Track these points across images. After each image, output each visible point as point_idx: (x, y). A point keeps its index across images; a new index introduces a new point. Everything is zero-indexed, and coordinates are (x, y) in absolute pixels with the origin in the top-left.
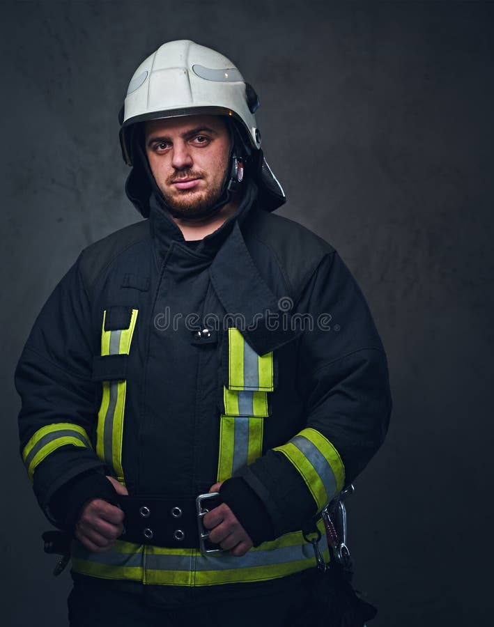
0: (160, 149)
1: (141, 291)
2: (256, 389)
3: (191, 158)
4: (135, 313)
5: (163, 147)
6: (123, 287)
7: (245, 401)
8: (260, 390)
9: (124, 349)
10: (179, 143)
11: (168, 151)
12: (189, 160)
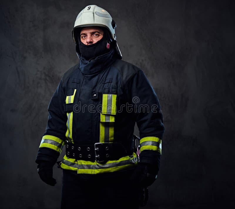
0: (83, 37)
1: (78, 83)
2: (110, 114)
3: (93, 40)
4: (75, 90)
5: (84, 37)
6: (72, 82)
7: (107, 118)
8: (112, 114)
9: (72, 102)
10: (89, 35)
11: (86, 38)
12: (92, 40)
